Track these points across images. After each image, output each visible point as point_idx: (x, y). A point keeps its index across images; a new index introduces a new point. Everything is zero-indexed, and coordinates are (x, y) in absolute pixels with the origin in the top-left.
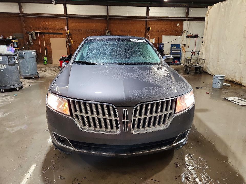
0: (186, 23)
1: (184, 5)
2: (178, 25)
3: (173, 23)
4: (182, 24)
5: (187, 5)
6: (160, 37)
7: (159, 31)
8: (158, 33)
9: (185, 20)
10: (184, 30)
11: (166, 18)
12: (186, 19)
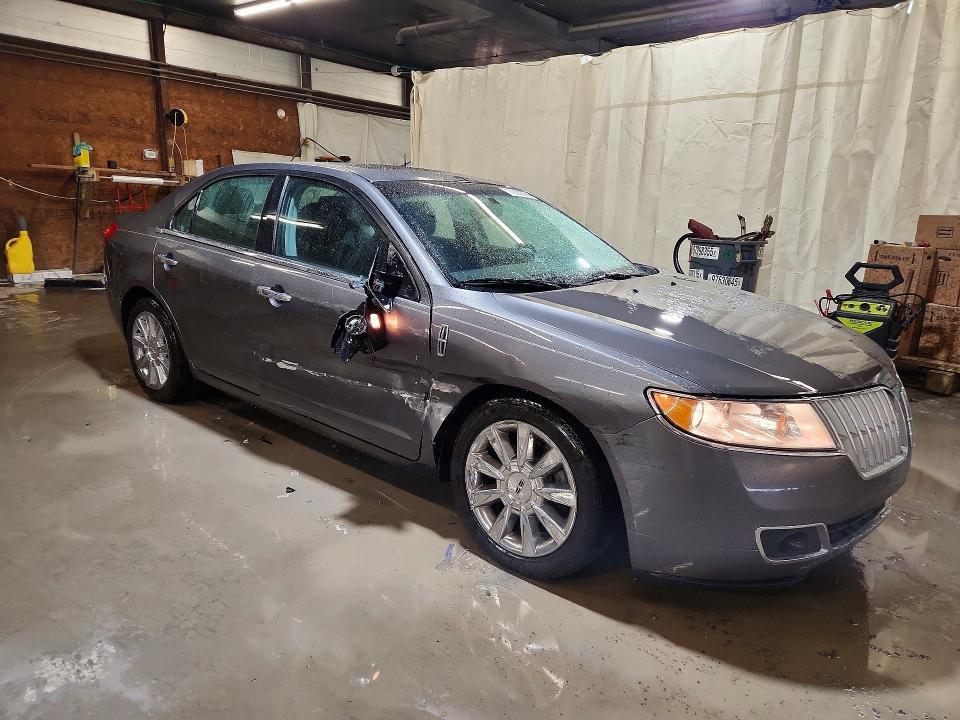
0: (307, 112)
1: (293, 44)
2: (281, 113)
3: (261, 105)
4: (294, 114)
5: (302, 47)
6: (223, 155)
7: (214, 133)
8: (212, 137)
9: (305, 100)
10: (303, 136)
11: (236, 80)
12: (305, 98)
